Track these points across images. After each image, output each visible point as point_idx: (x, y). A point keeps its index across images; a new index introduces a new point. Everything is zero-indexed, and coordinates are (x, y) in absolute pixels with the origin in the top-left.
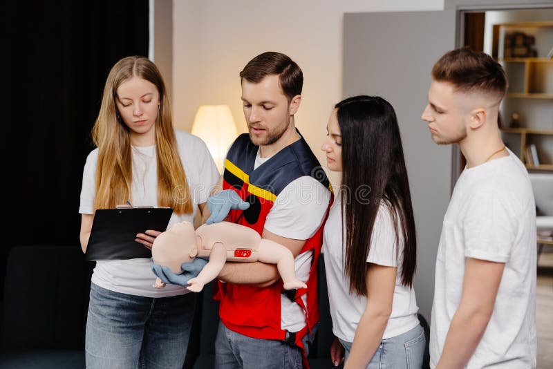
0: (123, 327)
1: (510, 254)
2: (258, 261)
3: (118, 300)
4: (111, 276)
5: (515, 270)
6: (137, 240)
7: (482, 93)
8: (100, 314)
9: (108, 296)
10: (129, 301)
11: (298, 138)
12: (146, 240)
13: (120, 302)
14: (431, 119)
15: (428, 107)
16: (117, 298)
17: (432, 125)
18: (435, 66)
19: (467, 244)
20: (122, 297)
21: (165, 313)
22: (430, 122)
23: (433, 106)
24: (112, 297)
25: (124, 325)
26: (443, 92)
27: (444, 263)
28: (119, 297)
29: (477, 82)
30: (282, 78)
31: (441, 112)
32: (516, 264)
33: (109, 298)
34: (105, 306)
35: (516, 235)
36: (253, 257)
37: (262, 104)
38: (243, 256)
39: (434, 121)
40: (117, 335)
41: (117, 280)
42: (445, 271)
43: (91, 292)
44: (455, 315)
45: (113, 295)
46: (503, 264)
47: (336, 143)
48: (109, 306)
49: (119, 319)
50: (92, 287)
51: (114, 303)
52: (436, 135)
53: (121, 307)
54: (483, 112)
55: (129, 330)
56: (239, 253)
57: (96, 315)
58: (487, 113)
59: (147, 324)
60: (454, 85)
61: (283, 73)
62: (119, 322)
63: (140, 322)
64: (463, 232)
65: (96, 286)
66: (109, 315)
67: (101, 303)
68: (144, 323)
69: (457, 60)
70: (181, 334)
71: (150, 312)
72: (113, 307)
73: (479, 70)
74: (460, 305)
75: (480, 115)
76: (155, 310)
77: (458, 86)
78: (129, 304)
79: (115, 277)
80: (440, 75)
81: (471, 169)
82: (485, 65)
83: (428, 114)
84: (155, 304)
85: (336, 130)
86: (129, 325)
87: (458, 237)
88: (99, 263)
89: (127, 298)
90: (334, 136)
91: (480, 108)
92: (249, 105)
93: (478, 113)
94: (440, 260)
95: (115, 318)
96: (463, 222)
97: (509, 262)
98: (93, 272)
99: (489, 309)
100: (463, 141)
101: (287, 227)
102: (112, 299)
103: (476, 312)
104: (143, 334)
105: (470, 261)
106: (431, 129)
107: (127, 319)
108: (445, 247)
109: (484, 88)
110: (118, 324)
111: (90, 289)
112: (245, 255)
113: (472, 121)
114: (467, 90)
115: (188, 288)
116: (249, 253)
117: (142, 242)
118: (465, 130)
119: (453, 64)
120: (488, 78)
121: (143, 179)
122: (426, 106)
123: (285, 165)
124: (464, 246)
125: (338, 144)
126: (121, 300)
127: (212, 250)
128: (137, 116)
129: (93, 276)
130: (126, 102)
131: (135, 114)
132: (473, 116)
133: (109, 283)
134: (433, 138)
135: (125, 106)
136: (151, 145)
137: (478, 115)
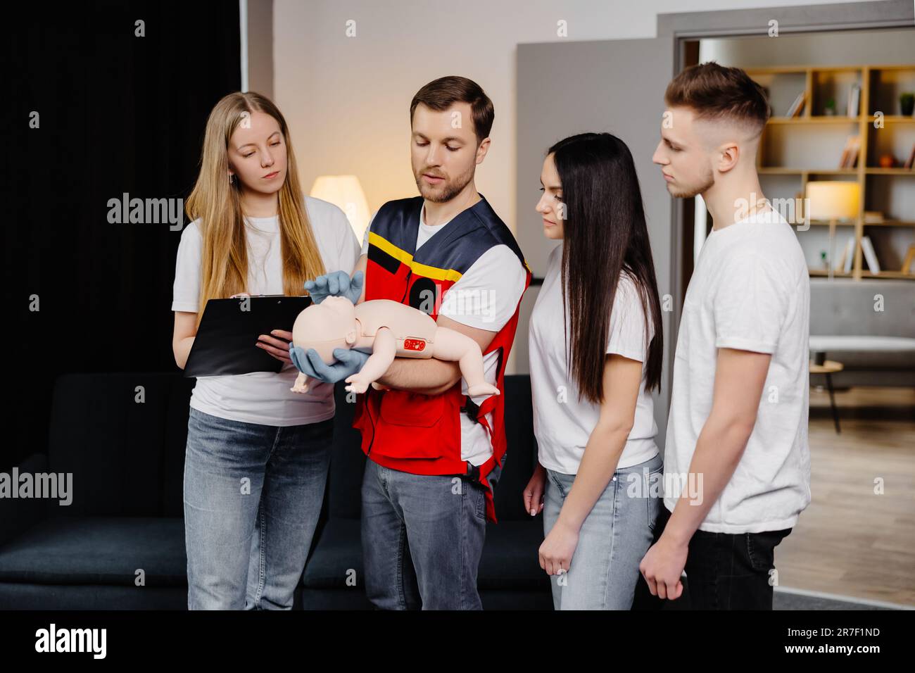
0: (236, 469)
1: (778, 342)
2: (433, 358)
3: (230, 431)
4: (219, 398)
5: (784, 365)
6: (257, 344)
7: (733, 120)
8: (204, 451)
9: (216, 425)
10: (244, 432)
11: (479, 200)
13: (232, 434)
14: (665, 161)
15: (662, 144)
16: (229, 428)
17: (667, 170)
18: (669, 88)
19: (720, 330)
20: (234, 427)
21: (293, 448)
22: (664, 165)
23: (667, 142)
24: (221, 426)
25: (238, 465)
26: (678, 121)
27: (687, 361)
28: (231, 426)
29: (726, 106)
31: (678, 149)
32: (786, 356)
33: (217, 429)
34: (212, 439)
35: (785, 316)
36: (427, 350)
37: (446, 142)
38: (415, 349)
39: (670, 162)
40: (229, 479)
41: (228, 402)
42: (689, 370)
43: (190, 421)
44: (704, 429)
45: (223, 424)
46: (769, 355)
47: (556, 198)
48: (217, 440)
49: (231, 457)
50: (191, 414)
51: (224, 435)
52: (673, 184)
53: (233, 441)
54: (735, 148)
55: (245, 473)
56: (410, 344)
57: (199, 453)
58: (741, 150)
59: (268, 465)
60: (696, 110)
62: (231, 460)
63: (260, 462)
64: (713, 315)
65: (197, 412)
66: (219, 452)
67: (206, 435)
68: (265, 463)
69: (699, 77)
70: (315, 478)
71: (274, 448)
72: (222, 441)
73: (730, 90)
74: (710, 416)
75: (732, 152)
76: (280, 443)
77: (700, 112)
78: (245, 435)
79: (225, 398)
80: (675, 99)
81: (720, 232)
82: (738, 83)
83: (661, 154)
84: (281, 436)
85: (555, 181)
86: (244, 466)
87: (706, 323)
88: (201, 381)
89: (242, 428)
90: (553, 189)
91: (731, 141)
92: (427, 143)
93: (728, 149)
94: (679, 357)
95: (226, 456)
96: (713, 302)
97: (776, 354)
98: (192, 394)
99: (750, 421)
100: (709, 191)
102: (222, 429)
103: (732, 423)
104: (263, 479)
105: (724, 353)
106: (665, 175)
107: (242, 457)
108: (687, 338)
109: (736, 112)
110: (230, 465)
111: (188, 416)
112: (417, 347)
113: (720, 162)
114: (712, 117)
116: (422, 344)
117: (265, 346)
118: (711, 174)
119: (693, 82)
120: (741, 100)
121: (264, 263)
122: (658, 143)
123: (469, 233)
124: (715, 334)
125: (560, 199)
126: (233, 431)
127: (376, 337)
128: (267, 166)
129: (192, 398)
130: (248, 150)
131: (264, 164)
132: (722, 153)
133: (216, 407)
134: (668, 189)
135: (246, 156)
136: (272, 216)
137: (728, 152)
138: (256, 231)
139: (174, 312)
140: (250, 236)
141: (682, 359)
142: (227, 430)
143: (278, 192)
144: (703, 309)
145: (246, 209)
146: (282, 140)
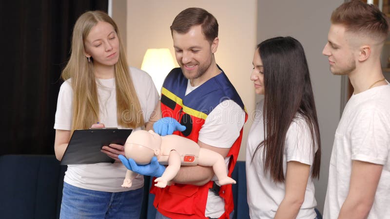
0: (89, 216)
1: (387, 158)
2: (198, 165)
3: (86, 195)
4: (80, 177)
8: (71, 206)
9: (78, 192)
10: (94, 195)
11: (220, 72)
12: (109, 151)
13: (87, 197)
14: (330, 54)
15: (327, 45)
16: (85, 194)
17: (331, 59)
19: (354, 150)
21: (121, 204)
22: (329, 56)
23: (330, 43)
25: (90, 214)
26: (338, 32)
27: (335, 166)
28: (87, 192)
29: (365, 24)
30: (203, 27)
31: (336, 48)
33: (79, 194)
34: (76, 199)
36: (195, 161)
37: (191, 49)
39: (332, 55)
41: (84, 179)
42: (337, 172)
43: (63, 190)
45: (82, 191)
46: (382, 165)
47: (260, 72)
48: (79, 200)
49: (86, 209)
50: (65, 186)
51: (83, 197)
53: (88, 200)
54: (368, 48)
55: (94, 218)
56: (187, 158)
57: (69, 207)
58: (372, 49)
59: (107, 214)
60: (347, 26)
61: (204, 23)
62: (86, 211)
63: (102, 212)
64: (350, 141)
65: (68, 185)
66: (79, 207)
67: (73, 197)
68: (105, 213)
69: (350, 8)
71: (110, 204)
72: (81, 200)
73: (367, 16)
74: (347, 198)
75: (366, 51)
76: (114, 201)
77: (349, 27)
78: (94, 197)
79: (83, 177)
80: (336, 19)
81: (357, 95)
82: (372, 12)
83: (327, 50)
84: (114, 197)
85: (259, 62)
86: (93, 214)
87: (346, 146)
88: (69, 167)
89: (93, 193)
90: (258, 67)
91: (366, 45)
92: (181, 51)
93: (364, 49)
94: (332, 164)
95: (83, 209)
96: (350, 133)
97: (386, 165)
98: (65, 174)
100: (353, 72)
101: (218, 139)
102: (82, 194)
103: (360, 203)
105: (356, 163)
106: (330, 61)
107: (92, 210)
108: (336, 154)
109: (369, 29)
110: (86, 214)
111: (63, 187)
112: (190, 160)
113: (360, 56)
114: (356, 30)
115: (155, 185)
116: (192, 158)
117: (106, 152)
118: (354, 62)
119: (346, 11)
120: (374, 22)
121: (106, 104)
122: (326, 44)
123: (213, 91)
124: (351, 152)
125: (262, 73)
126: (88, 195)
127: (169, 156)
128: (109, 51)
129: (65, 177)
130: (98, 43)
131: (107, 50)
132: (361, 51)
133: (78, 182)
134: (330, 70)
135: (97, 46)
136: (111, 78)
137: (364, 50)
138: (103, 88)
139: (55, 130)
140: (100, 91)
141: (334, 165)
142: (84, 195)
143: (115, 65)
144: (345, 138)
145: (97, 75)
146: (116, 36)
